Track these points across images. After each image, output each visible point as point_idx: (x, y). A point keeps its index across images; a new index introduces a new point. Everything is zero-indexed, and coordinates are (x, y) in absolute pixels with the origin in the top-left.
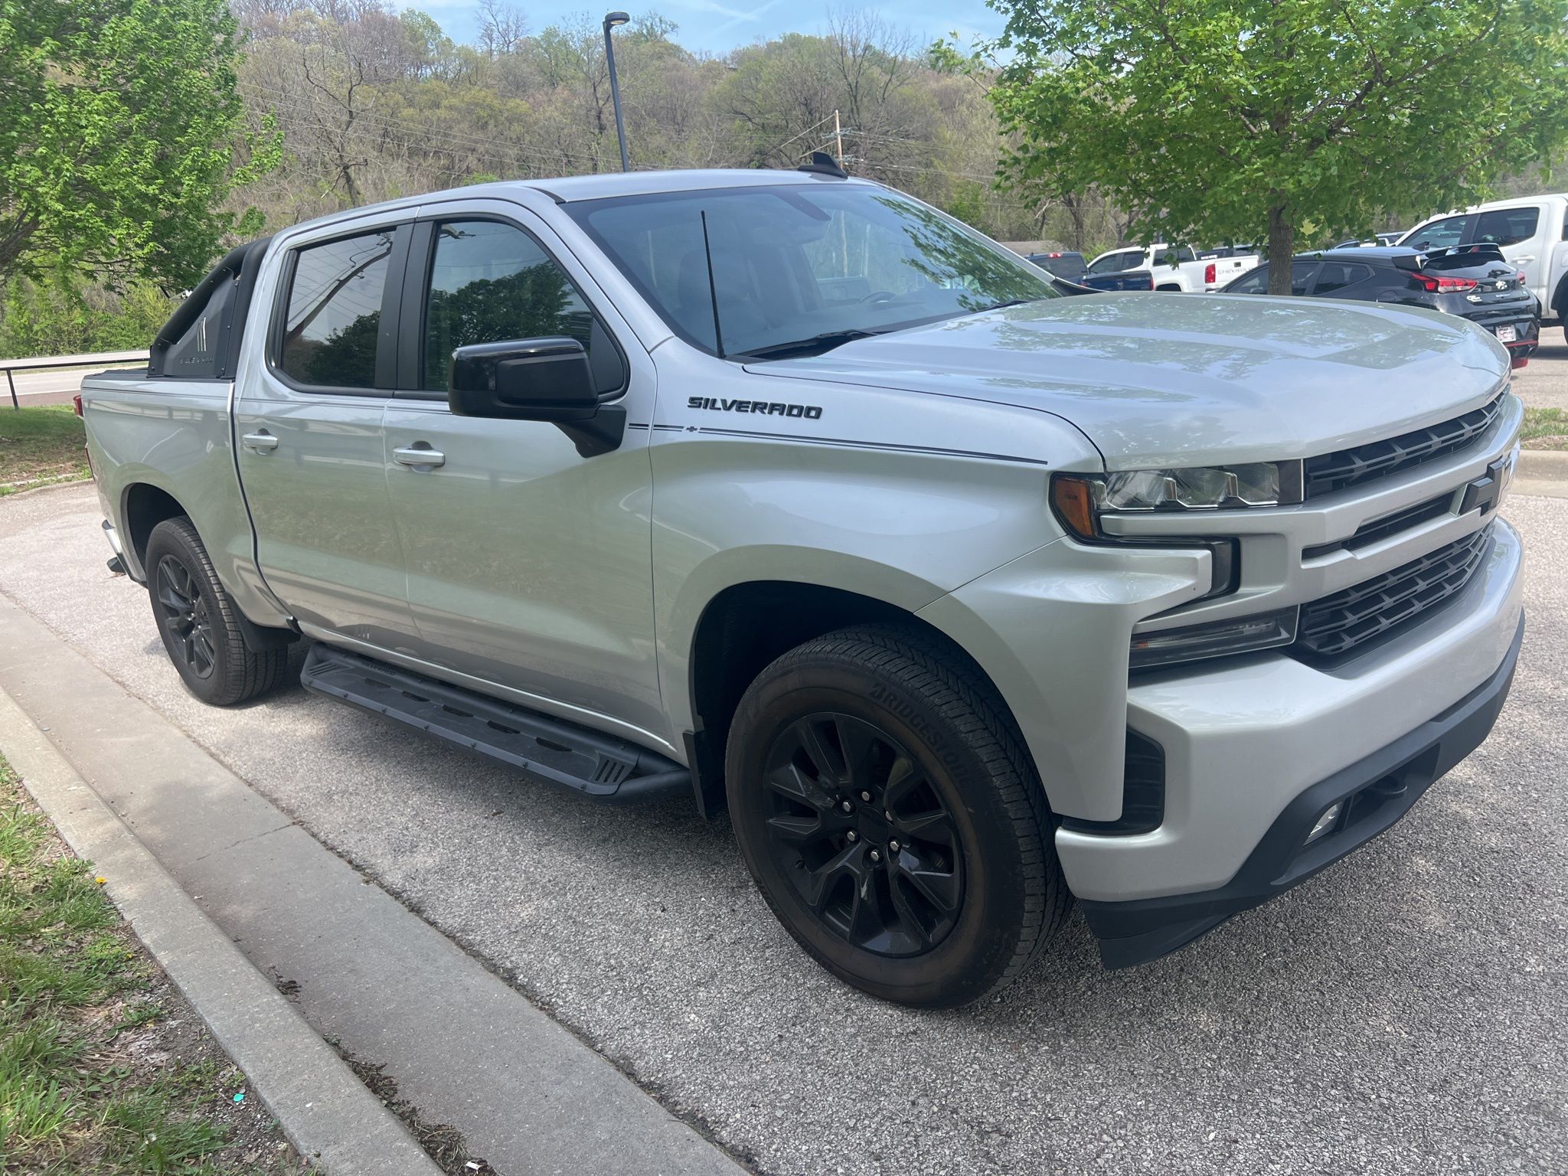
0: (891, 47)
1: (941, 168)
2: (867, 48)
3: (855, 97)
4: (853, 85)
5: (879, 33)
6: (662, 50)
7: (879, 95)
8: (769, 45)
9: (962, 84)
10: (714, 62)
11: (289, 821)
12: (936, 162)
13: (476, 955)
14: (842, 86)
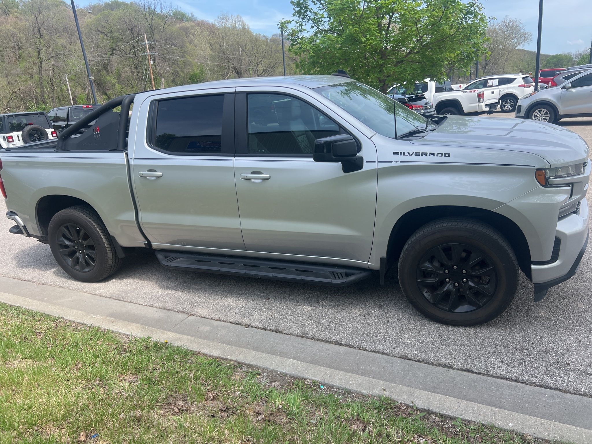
0: (165, 10)
1: (188, 58)
2: (149, 8)
3: (152, 29)
4: (151, 25)
5: (159, 4)
6: (58, 3)
7: (162, 28)
8: (105, 4)
9: (189, 26)
10: (81, 9)
11: (187, 316)
12: (187, 56)
13: (318, 340)
14: (147, 24)
